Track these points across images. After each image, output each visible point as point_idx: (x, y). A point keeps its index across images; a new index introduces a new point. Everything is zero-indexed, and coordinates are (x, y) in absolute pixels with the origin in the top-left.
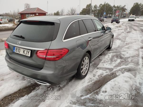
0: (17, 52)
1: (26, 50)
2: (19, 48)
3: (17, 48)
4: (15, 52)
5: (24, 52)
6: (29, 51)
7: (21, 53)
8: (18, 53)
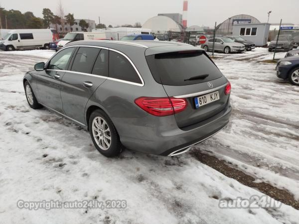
0: (203, 104)
1: (213, 93)
2: (203, 96)
3: (201, 97)
4: (200, 105)
5: (211, 98)
6: (216, 92)
7: (209, 101)
8: (205, 104)
